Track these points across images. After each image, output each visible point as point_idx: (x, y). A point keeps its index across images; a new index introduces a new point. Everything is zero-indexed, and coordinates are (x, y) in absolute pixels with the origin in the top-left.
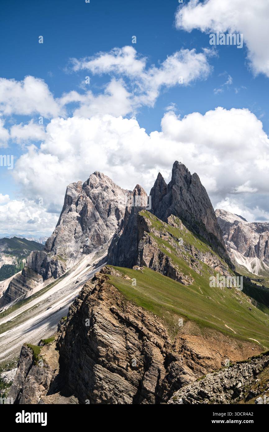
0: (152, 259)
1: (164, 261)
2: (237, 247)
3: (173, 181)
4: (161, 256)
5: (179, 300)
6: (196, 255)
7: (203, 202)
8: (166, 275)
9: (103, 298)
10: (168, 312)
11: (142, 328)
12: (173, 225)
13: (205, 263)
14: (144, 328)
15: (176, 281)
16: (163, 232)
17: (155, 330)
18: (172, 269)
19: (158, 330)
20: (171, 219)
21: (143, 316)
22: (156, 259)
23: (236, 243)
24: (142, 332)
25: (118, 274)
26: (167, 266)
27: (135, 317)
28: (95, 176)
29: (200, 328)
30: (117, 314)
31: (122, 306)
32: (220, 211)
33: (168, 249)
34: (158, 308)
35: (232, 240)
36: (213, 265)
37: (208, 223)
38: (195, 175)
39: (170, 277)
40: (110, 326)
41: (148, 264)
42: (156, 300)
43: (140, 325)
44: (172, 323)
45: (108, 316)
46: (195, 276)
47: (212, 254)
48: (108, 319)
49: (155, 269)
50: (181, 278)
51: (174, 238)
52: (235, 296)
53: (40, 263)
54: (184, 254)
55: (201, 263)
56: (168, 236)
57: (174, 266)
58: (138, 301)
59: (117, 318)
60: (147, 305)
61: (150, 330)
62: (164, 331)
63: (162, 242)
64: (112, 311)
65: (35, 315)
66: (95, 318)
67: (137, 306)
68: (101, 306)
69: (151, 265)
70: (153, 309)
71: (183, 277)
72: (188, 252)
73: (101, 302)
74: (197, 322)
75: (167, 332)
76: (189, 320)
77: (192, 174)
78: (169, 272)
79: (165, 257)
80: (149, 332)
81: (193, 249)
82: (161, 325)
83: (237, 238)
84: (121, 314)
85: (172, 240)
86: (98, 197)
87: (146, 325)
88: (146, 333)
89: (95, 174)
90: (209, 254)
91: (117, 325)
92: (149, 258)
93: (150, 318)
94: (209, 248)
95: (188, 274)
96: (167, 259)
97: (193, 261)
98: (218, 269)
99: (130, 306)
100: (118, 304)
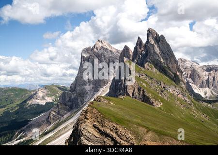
0: (134, 91)
1: (141, 92)
2: (194, 82)
3: (148, 41)
4: (139, 89)
5: (147, 117)
6: (164, 87)
7: (168, 53)
8: (143, 101)
9: (88, 118)
10: (135, 125)
11: (116, 138)
12: (148, 69)
13: (171, 92)
14: (117, 138)
15: (149, 105)
16: (141, 74)
17: (125, 139)
18: (147, 97)
19: (128, 139)
20: (146, 65)
21: (116, 129)
22: (136, 91)
23: (193, 80)
24: (116, 141)
25: (106, 102)
26: (144, 95)
27: (111, 130)
28: (98, 42)
29: (159, 136)
30: (98, 129)
31: (101, 123)
32: (181, 59)
33: (144, 84)
34: (128, 123)
35: (190, 77)
36: (176, 94)
37: (172, 67)
38: (162, 36)
39: (146, 103)
40: (93, 138)
41: (131, 95)
42: (127, 117)
43: (114, 135)
44: (138, 133)
45: (92, 130)
46: (162, 100)
47: (175, 87)
48: (92, 133)
49: (136, 98)
50: (153, 102)
51: (149, 77)
52: (192, 113)
53: (67, 99)
54: (156, 87)
55: (168, 93)
56: (144, 76)
57: (148, 95)
58: (113, 119)
59: (98, 131)
60: (120, 121)
61: (121, 139)
62: (131, 139)
63: (141, 80)
64: (94, 126)
65: (66, 132)
66: (82, 132)
67: (112, 122)
68: (86, 124)
69: (133, 95)
70: (124, 124)
71: (154, 102)
72: (159, 86)
73: (86, 120)
74: (156, 132)
75: (134, 140)
76: (150, 130)
77: (160, 36)
78: (145, 99)
79: (142, 89)
80: (121, 141)
81: (162, 83)
82: (130, 135)
83: (194, 76)
84: (101, 129)
85: (147, 78)
86: (101, 55)
87: (119, 136)
88: (119, 142)
89: (98, 41)
90: (173, 87)
91: (98, 136)
92: (132, 91)
93: (121, 130)
94: (173, 83)
95: (158, 100)
96: (143, 91)
97: (162, 91)
98: (180, 96)
99: (107, 122)
100: (98, 122)
